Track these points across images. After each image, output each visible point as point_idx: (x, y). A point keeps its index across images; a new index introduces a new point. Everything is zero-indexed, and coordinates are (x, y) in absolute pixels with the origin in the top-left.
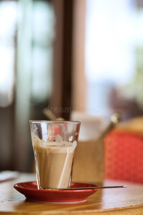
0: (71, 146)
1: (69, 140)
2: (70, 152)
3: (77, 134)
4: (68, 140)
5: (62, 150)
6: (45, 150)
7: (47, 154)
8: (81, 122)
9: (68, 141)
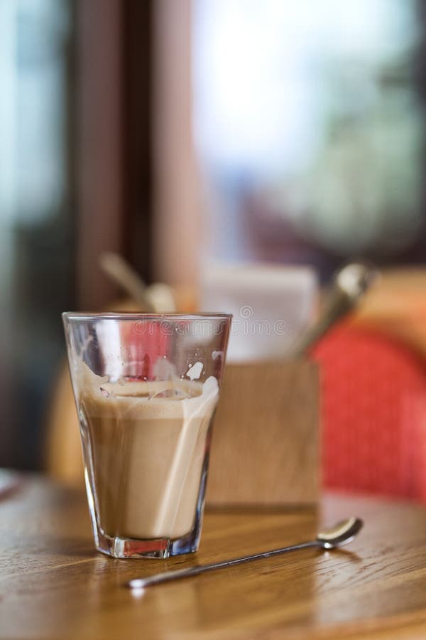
0: (198, 393)
1: (188, 374)
2: (192, 416)
3: (220, 356)
4: (185, 375)
5: (167, 409)
6: (112, 410)
7: (118, 422)
8: (231, 316)
9: (188, 378)
